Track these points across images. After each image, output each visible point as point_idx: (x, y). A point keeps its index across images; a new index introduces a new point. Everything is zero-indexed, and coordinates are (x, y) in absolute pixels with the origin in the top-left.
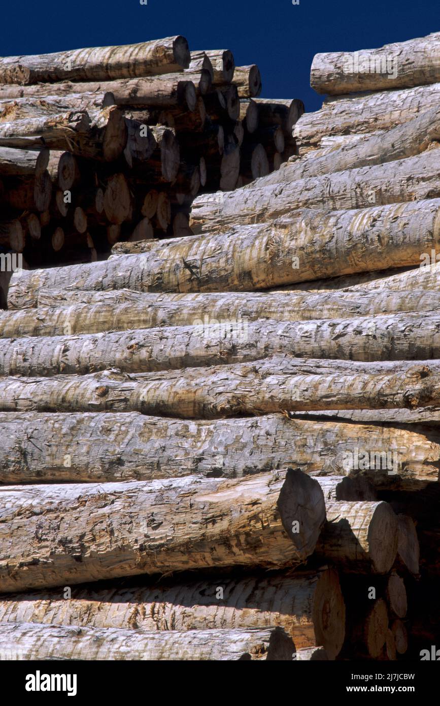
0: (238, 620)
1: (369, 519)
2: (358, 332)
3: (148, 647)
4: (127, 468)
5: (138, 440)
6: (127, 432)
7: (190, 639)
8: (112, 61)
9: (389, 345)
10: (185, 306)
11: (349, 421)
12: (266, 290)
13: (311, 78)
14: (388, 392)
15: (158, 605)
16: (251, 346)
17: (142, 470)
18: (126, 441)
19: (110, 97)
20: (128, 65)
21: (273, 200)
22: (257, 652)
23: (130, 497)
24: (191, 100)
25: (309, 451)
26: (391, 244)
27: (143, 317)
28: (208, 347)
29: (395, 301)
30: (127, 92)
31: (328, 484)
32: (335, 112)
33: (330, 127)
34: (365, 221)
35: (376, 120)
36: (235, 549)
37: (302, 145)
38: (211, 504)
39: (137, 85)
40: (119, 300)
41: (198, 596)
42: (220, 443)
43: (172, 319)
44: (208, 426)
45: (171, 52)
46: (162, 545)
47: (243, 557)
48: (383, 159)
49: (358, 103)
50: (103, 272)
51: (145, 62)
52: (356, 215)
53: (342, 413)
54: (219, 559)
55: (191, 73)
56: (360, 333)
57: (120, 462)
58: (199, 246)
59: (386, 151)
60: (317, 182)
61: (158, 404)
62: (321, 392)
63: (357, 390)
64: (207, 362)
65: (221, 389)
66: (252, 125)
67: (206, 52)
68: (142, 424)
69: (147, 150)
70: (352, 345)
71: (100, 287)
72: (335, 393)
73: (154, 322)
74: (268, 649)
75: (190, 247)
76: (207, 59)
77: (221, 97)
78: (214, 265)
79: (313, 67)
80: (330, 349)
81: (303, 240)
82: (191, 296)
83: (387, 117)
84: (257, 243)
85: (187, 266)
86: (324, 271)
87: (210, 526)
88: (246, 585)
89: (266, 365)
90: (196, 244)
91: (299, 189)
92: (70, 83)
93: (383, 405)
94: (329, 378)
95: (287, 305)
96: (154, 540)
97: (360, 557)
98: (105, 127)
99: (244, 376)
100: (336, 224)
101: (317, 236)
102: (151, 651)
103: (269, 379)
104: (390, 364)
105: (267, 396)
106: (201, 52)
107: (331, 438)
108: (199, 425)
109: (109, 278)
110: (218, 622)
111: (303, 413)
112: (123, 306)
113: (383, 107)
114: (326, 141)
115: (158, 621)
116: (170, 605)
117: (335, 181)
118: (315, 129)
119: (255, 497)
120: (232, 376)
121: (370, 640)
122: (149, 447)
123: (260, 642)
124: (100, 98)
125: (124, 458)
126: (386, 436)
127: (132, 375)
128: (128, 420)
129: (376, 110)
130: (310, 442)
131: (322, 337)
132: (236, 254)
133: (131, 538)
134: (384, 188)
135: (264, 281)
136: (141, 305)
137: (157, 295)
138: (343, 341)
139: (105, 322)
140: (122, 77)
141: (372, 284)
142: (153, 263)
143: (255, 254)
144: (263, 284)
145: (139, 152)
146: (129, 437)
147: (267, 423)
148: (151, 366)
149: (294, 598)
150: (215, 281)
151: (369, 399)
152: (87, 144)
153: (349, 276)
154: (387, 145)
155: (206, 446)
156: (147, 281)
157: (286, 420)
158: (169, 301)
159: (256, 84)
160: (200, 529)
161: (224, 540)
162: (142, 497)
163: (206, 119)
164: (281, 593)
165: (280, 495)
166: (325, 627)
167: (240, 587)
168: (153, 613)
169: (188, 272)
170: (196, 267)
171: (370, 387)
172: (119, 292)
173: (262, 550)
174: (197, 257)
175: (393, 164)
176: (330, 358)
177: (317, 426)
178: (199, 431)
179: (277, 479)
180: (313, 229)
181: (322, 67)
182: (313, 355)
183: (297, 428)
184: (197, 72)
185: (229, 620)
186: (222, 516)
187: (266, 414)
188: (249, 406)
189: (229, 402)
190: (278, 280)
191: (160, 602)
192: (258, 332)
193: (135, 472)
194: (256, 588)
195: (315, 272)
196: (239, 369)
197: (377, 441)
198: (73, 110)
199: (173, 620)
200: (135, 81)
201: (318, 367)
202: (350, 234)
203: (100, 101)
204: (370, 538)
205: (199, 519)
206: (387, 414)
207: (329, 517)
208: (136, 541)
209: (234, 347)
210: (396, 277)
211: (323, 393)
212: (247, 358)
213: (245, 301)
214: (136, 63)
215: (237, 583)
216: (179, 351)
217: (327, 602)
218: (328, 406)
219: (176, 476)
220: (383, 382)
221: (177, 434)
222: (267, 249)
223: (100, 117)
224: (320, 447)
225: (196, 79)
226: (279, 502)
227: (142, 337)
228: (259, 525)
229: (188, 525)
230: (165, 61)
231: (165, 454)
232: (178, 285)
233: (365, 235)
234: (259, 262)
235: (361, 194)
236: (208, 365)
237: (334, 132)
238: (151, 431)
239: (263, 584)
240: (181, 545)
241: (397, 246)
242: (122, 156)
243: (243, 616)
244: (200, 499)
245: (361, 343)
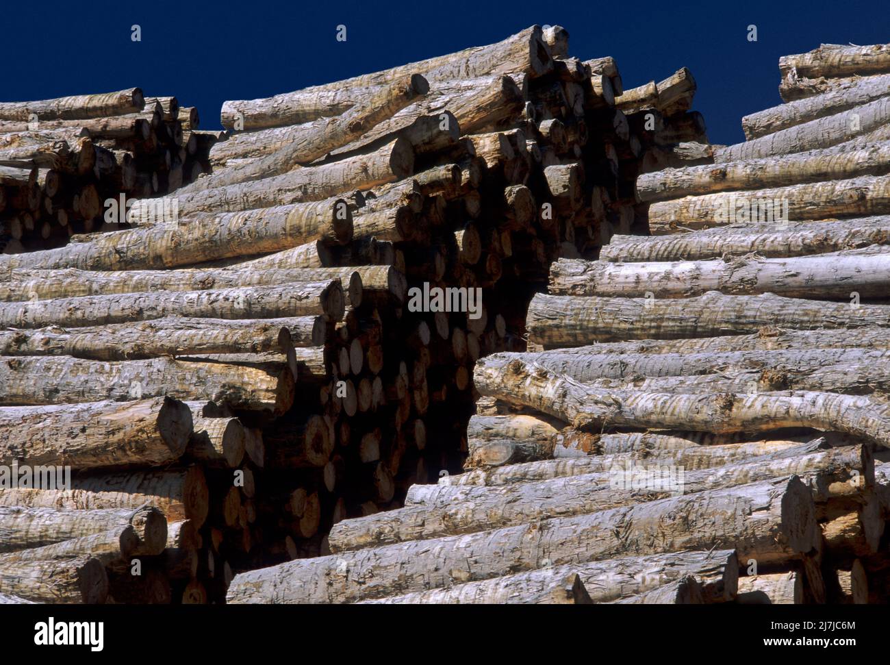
0: (131, 502)
1: (223, 430)
2: (226, 299)
3: (65, 521)
4: (61, 395)
5: (70, 376)
6: (61, 370)
7: (93, 516)
8: (90, 105)
9: (248, 308)
10: (111, 280)
11: (217, 362)
12: (172, 268)
13: (222, 119)
14: (241, 341)
15: (77, 491)
16: (153, 309)
17: (72, 396)
18: (61, 376)
19: (86, 131)
20: (101, 108)
21: (187, 205)
22: (138, 525)
23: (57, 416)
24: (146, 131)
25: (187, 383)
26: (258, 237)
27: (82, 288)
28: (123, 309)
29: (256, 277)
30: (100, 127)
31: (196, 406)
32: (236, 142)
33: (234, 152)
34: (240, 221)
35: (265, 148)
36: (129, 453)
37: (214, 165)
38: (112, 421)
39: (107, 122)
40: (67, 276)
41: (104, 484)
42: (126, 378)
43: (103, 289)
44: (118, 365)
45: (131, 99)
46: (78, 450)
47: (135, 458)
48: (263, 176)
49: (253, 136)
50: (59, 256)
51: (113, 106)
52: (234, 216)
53: (212, 356)
54: (118, 460)
55: (146, 113)
56: (228, 299)
57: (57, 391)
58: (126, 238)
59: (264, 171)
60: (217, 192)
61: (84, 350)
62: (196, 342)
63: (220, 341)
64: (122, 320)
65: (127, 340)
66: (192, 148)
67: (158, 98)
68: (72, 364)
69: (111, 168)
70: (223, 308)
71: (57, 266)
72: (205, 342)
73: (90, 292)
74: (146, 522)
75: (120, 238)
76: (158, 103)
77: (169, 130)
78: (136, 251)
79: (222, 111)
80: (207, 311)
81: (197, 234)
82: (117, 274)
83: (272, 146)
84: (165, 236)
85: (118, 252)
86: (212, 255)
87: (111, 436)
88: (138, 476)
89: (163, 322)
90: (124, 236)
91: (205, 197)
92: (61, 121)
93: (238, 350)
94: (201, 332)
95: (182, 279)
96: (73, 446)
97: (217, 457)
98: (80, 153)
99: (144, 331)
100: (220, 222)
101: (206, 231)
102: (66, 523)
103: (160, 333)
104: (247, 321)
105: (159, 344)
106: (154, 98)
107: (203, 374)
108: (112, 365)
109: (63, 260)
110: (118, 503)
111: (185, 356)
112: (69, 280)
113: (270, 139)
114: (230, 162)
115: (76, 502)
116: (85, 492)
117: (229, 191)
118: (223, 154)
119: (142, 416)
120: (135, 330)
121: (226, 515)
122: (77, 381)
123: (140, 517)
124: (79, 131)
125: (59, 388)
126: (240, 372)
127: (67, 330)
128: (63, 361)
129: (265, 141)
130: (188, 377)
131: (201, 302)
132: (152, 244)
133: (57, 445)
134: (262, 196)
135: (171, 262)
136: (81, 280)
137: (94, 272)
138: (216, 305)
139: (56, 292)
140: (98, 116)
141: (244, 264)
142: (94, 250)
143: (164, 243)
144: (170, 265)
145: (105, 169)
146: (63, 373)
147: (159, 363)
148: (84, 323)
149: (170, 486)
150: (137, 262)
151: (229, 346)
152: (67, 164)
153: (229, 259)
154: (265, 166)
155: (116, 380)
156: (90, 263)
157: (171, 362)
158: (102, 276)
159: (195, 121)
160: (104, 438)
161: (121, 446)
162: (65, 416)
163: (158, 145)
164: (161, 482)
165: (159, 415)
166: (193, 506)
167: (134, 478)
168: (73, 496)
169: (117, 256)
170: (123, 252)
171: (229, 338)
172: (67, 271)
173: (147, 453)
174: (125, 246)
175: (268, 179)
176: (208, 317)
177: (193, 365)
178: (111, 369)
179: (157, 403)
180: (204, 226)
181: (229, 111)
182: (196, 315)
183: (179, 366)
184: (150, 113)
185: (125, 502)
186: (119, 429)
187: (159, 356)
188: (147, 351)
189: (132, 349)
190: (180, 262)
191: (79, 489)
192: (158, 299)
193: (68, 398)
194: (145, 479)
195: (206, 256)
196: (140, 325)
197: (234, 375)
198: (57, 140)
199: (87, 502)
200: (106, 119)
201: (199, 324)
202: (229, 230)
203: (78, 134)
204: (224, 444)
205: (104, 432)
206: (243, 357)
207: (195, 430)
208: (61, 447)
209: (141, 309)
210: (261, 259)
211: (197, 343)
212: (150, 318)
213: (153, 277)
214: (107, 107)
215: (132, 475)
216: (103, 313)
217: (194, 488)
218: (201, 351)
219: (96, 401)
220: (237, 336)
221: (96, 372)
222: (172, 240)
223: (76, 145)
224: (195, 380)
225: (149, 118)
226: (158, 420)
227: (78, 303)
228: (145, 436)
229: (96, 436)
230: (127, 105)
231: (88, 385)
232: (111, 265)
233: (239, 231)
234: (167, 249)
235: (247, 201)
236: (123, 322)
237: (236, 156)
238: (78, 369)
239: (151, 476)
240: (92, 450)
241: (261, 238)
242: (93, 172)
243: (135, 499)
244: (104, 418)
245: (229, 306)
